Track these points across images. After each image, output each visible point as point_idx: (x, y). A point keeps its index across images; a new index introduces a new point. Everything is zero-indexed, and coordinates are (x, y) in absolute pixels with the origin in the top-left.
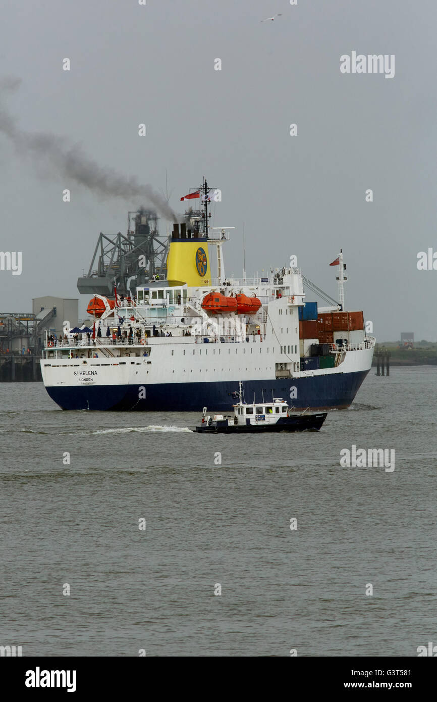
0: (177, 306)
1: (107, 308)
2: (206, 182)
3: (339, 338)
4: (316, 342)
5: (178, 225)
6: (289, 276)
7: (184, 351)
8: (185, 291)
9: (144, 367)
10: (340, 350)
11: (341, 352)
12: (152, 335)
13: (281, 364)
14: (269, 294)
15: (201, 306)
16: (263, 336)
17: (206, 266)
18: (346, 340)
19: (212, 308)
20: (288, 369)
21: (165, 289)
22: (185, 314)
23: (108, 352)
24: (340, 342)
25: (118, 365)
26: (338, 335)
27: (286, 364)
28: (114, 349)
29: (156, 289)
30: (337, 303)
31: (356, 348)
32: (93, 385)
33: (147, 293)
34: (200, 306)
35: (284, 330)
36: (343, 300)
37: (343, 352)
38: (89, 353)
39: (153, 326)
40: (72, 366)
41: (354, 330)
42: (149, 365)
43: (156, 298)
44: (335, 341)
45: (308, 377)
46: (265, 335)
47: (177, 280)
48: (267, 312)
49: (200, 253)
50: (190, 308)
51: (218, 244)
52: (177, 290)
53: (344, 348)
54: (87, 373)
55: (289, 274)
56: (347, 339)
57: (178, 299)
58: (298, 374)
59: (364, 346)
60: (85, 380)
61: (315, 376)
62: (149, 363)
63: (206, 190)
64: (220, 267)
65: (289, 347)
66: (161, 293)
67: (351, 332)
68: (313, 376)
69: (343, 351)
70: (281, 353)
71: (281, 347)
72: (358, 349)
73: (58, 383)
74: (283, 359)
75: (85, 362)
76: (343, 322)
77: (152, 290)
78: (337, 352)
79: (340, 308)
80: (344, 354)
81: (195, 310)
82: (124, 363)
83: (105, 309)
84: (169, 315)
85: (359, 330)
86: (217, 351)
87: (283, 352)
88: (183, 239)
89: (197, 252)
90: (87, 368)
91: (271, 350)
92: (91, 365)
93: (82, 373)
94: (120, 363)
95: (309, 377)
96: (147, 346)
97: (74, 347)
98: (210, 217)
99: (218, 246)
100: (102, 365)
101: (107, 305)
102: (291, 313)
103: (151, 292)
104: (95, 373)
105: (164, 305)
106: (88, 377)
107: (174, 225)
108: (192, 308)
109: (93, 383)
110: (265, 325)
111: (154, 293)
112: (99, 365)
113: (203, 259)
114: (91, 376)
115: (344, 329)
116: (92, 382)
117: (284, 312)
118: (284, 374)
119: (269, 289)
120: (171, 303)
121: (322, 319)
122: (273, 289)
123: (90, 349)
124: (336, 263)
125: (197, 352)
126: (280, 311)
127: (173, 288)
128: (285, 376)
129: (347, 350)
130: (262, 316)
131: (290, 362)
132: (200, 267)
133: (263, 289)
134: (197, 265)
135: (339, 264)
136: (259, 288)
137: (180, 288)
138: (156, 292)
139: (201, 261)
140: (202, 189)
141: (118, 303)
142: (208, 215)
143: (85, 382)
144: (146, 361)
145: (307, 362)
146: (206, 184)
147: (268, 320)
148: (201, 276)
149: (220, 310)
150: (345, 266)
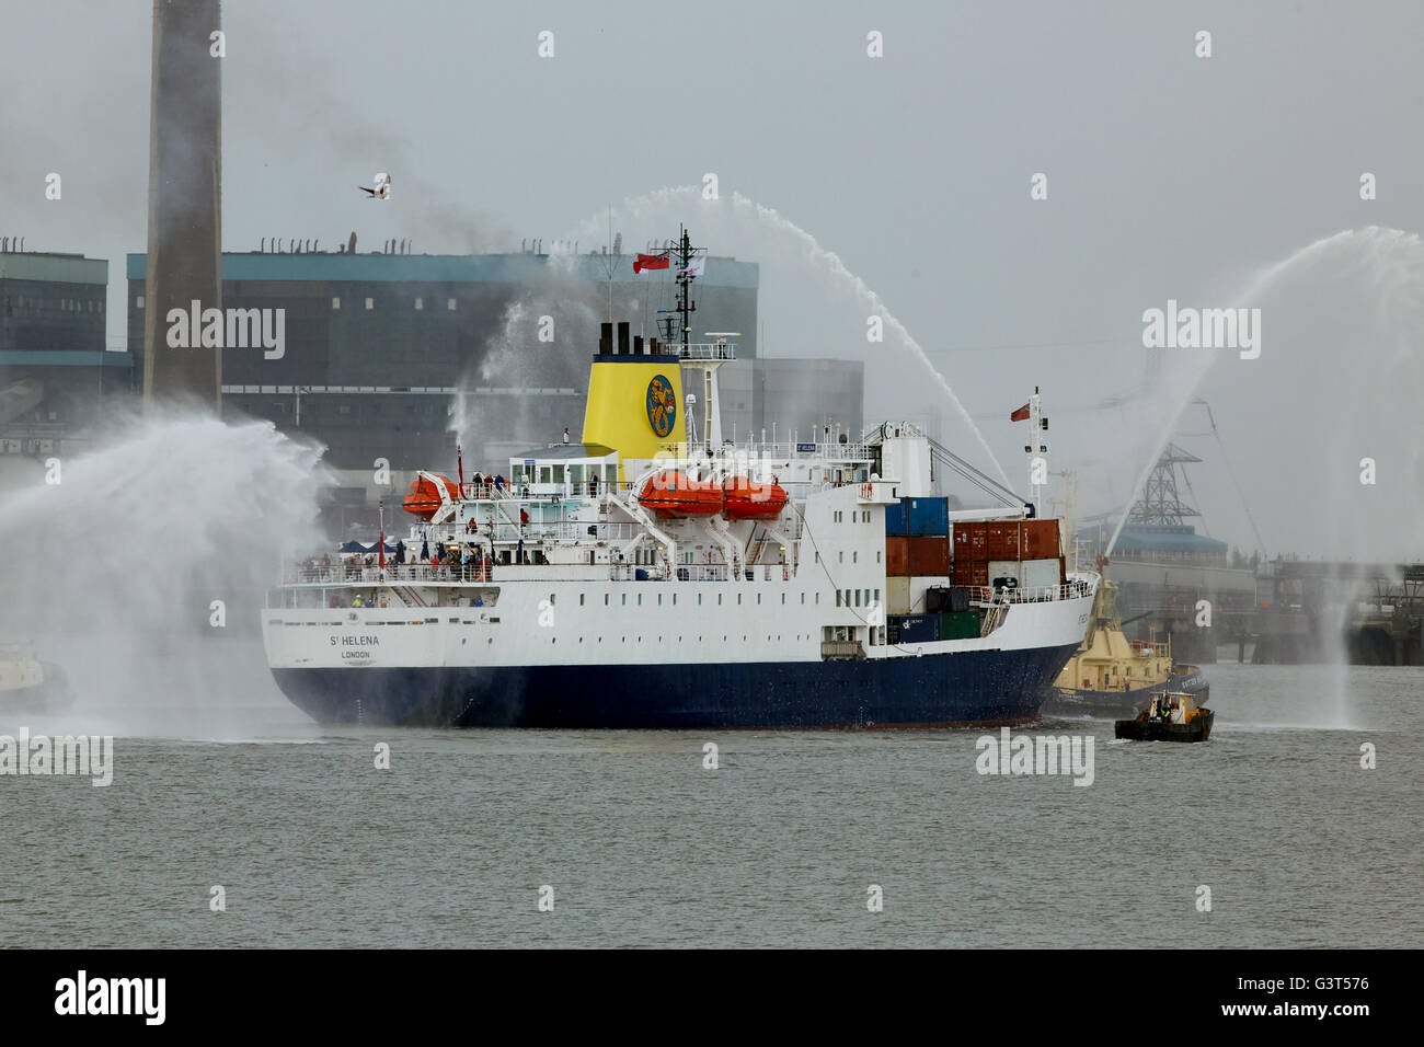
0: (586, 498)
1: (444, 502)
2: (686, 235)
3: (999, 576)
4: (943, 582)
5: (611, 325)
6: (897, 441)
7: (582, 595)
8: (610, 468)
9: (482, 630)
10: (997, 602)
11: (998, 606)
12: (514, 560)
13: (839, 628)
14: (818, 477)
15: (639, 499)
16: (791, 567)
17: (672, 417)
18: (1013, 580)
19: (661, 506)
20: (858, 639)
21: (567, 462)
22: (603, 517)
23: (408, 596)
24: (1000, 582)
25: (422, 623)
26: (997, 569)
27: (852, 629)
28: (426, 589)
29: (549, 463)
30: (1023, 501)
31: (1036, 597)
32: (370, 666)
33: (530, 470)
34: (636, 500)
35: (848, 557)
36: (1039, 496)
37: (1004, 606)
38: (371, 596)
39: (517, 542)
40: (327, 624)
41: (1033, 559)
42: (495, 625)
43: (549, 482)
44: (991, 580)
45: (906, 658)
46: (796, 565)
47: (600, 443)
48: (803, 517)
49: (658, 388)
50: (615, 505)
51: (707, 369)
52: (593, 466)
53: (1006, 598)
54: (359, 641)
55: (897, 435)
56: (1017, 577)
57: (591, 485)
58: (880, 651)
59: (1058, 594)
60: (353, 655)
61: (925, 656)
62: (496, 620)
63: (686, 253)
64: (710, 417)
65: (857, 592)
66: (559, 469)
67: (1026, 564)
68: (919, 655)
69: (1002, 603)
70: (838, 604)
71: (838, 592)
72: (1041, 600)
73: (297, 661)
74: (845, 617)
75: (354, 617)
76: (1009, 543)
77: (540, 463)
78: (991, 605)
79: (1028, 511)
80: (1006, 610)
81: (625, 508)
82: (435, 621)
83: (440, 503)
84: (568, 519)
85: (1046, 558)
86: (667, 599)
87: (843, 603)
88: (624, 357)
89: (651, 384)
90: (359, 630)
91: (810, 598)
92: (367, 624)
93: (348, 641)
94: (427, 621)
95: (911, 657)
96: (489, 585)
97: (342, 584)
98: (693, 309)
99: (709, 373)
100: (389, 623)
101: (445, 494)
102: (867, 518)
103: (538, 469)
104: (373, 641)
105: (556, 496)
106: (360, 648)
107: (603, 325)
108: (620, 504)
109: (371, 662)
110: (796, 544)
111: (545, 471)
112: (383, 623)
113: (667, 400)
114: (366, 648)
115: (1010, 556)
116: (368, 659)
117: (847, 517)
118: (847, 650)
119: (816, 468)
120: (577, 492)
121: (964, 535)
122: (830, 467)
123: (375, 588)
124: (1020, 415)
125: (615, 599)
126: (838, 516)
127: (585, 461)
128: (848, 655)
129: (1013, 602)
130: (792, 525)
131: (862, 624)
132: (658, 417)
133: (802, 467)
134: (649, 413)
135: (1028, 417)
136: (791, 465)
137: (601, 461)
138: (549, 469)
139: (660, 404)
140: (677, 249)
141: (465, 492)
142: (690, 307)
143: (353, 659)
144: (487, 617)
145: (907, 625)
146: (686, 239)
147: (805, 534)
148: (660, 436)
149: (677, 509)
150: (1045, 422)
